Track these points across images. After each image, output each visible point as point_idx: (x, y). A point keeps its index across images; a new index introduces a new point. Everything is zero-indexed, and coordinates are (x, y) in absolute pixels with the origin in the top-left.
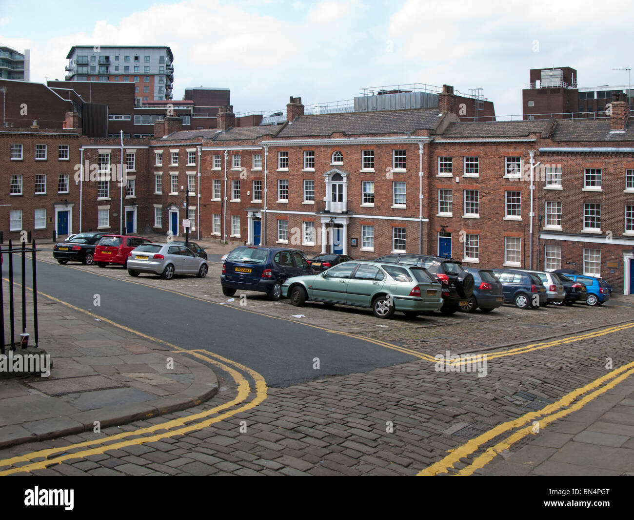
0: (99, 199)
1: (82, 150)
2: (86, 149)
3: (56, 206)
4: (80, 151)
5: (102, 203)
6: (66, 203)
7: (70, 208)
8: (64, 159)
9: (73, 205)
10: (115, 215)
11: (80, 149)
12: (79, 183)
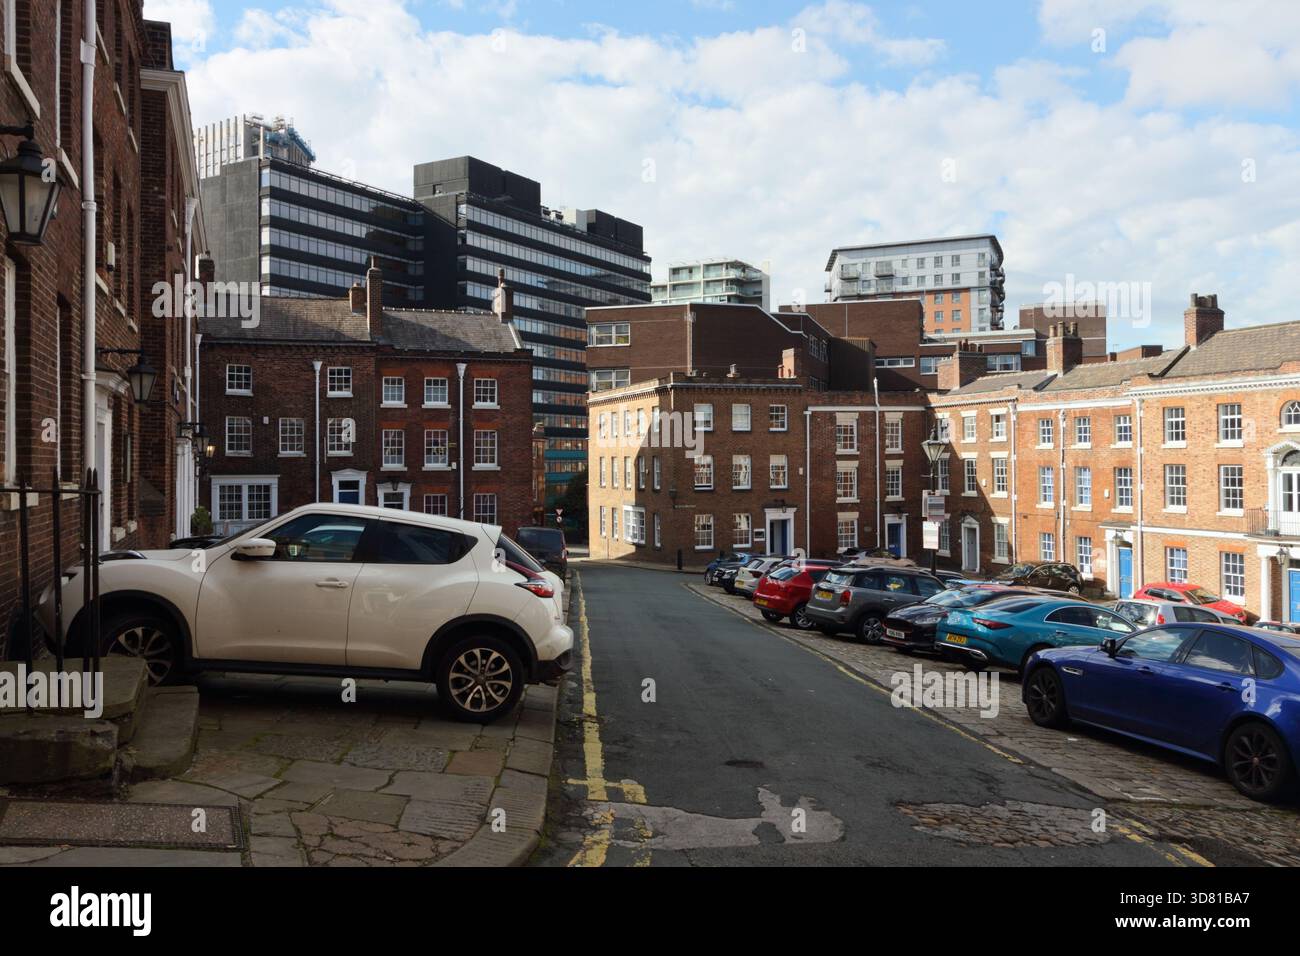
0: (840, 500)
1: (808, 413)
2: (815, 412)
3: (767, 510)
4: (806, 416)
5: (844, 507)
6: (781, 504)
7: (789, 514)
8: (780, 429)
9: (794, 509)
10: (867, 529)
11: (805, 412)
12: (805, 470)
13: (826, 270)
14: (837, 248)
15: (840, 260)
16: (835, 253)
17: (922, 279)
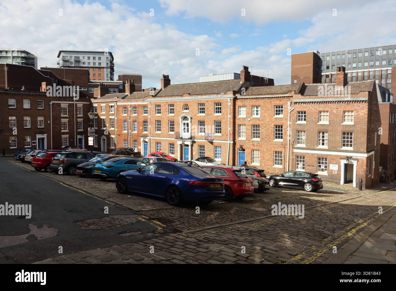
0: (63, 131)
1: (51, 103)
2: (54, 103)
3: (37, 135)
5: (64, 133)
6: (42, 133)
7: (45, 136)
8: (41, 108)
9: (47, 134)
10: (72, 140)
11: (50, 103)
12: (50, 122)
13: (58, 57)
14: (61, 50)
15: (62, 54)
16: (60, 52)
17: (89, 63)
